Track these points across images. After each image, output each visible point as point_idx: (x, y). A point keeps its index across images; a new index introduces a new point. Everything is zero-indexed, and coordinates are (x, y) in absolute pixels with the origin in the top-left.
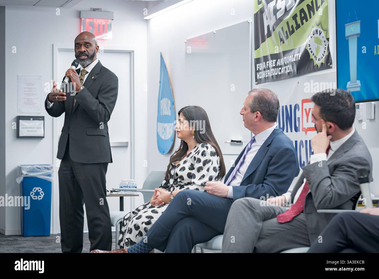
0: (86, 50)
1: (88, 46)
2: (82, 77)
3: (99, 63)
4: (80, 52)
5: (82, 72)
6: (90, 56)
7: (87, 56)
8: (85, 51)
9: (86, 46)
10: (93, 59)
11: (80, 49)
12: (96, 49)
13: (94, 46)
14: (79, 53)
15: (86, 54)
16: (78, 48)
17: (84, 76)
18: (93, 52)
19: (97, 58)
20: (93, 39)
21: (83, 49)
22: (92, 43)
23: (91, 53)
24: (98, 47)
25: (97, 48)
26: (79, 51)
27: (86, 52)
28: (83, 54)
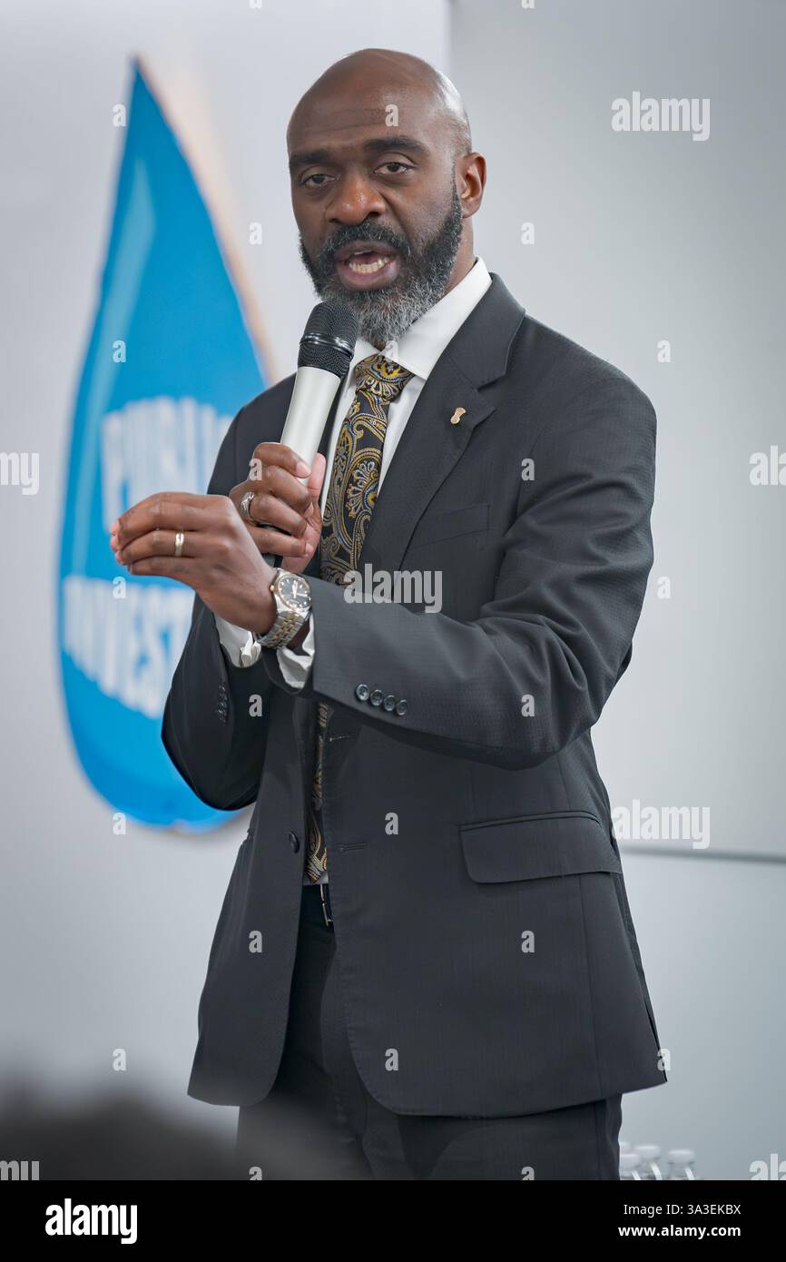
0: (387, 200)
1: (394, 167)
2: (373, 424)
3: (495, 301)
4: (334, 220)
5: (367, 379)
6: (420, 249)
7: (398, 250)
8: (375, 214)
9: (385, 171)
10: (444, 269)
11: (339, 195)
12: (460, 180)
13: (445, 162)
14: (328, 237)
15: (385, 235)
16: (318, 195)
17: (386, 409)
18: (441, 217)
19: (476, 253)
20: (432, 113)
21: (361, 196)
22: (424, 140)
23: (427, 225)
24: (481, 162)
25: (474, 171)
26: (332, 213)
27: (386, 221)
28: (364, 238)
